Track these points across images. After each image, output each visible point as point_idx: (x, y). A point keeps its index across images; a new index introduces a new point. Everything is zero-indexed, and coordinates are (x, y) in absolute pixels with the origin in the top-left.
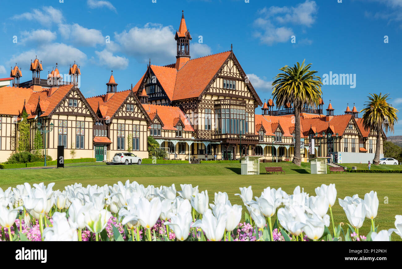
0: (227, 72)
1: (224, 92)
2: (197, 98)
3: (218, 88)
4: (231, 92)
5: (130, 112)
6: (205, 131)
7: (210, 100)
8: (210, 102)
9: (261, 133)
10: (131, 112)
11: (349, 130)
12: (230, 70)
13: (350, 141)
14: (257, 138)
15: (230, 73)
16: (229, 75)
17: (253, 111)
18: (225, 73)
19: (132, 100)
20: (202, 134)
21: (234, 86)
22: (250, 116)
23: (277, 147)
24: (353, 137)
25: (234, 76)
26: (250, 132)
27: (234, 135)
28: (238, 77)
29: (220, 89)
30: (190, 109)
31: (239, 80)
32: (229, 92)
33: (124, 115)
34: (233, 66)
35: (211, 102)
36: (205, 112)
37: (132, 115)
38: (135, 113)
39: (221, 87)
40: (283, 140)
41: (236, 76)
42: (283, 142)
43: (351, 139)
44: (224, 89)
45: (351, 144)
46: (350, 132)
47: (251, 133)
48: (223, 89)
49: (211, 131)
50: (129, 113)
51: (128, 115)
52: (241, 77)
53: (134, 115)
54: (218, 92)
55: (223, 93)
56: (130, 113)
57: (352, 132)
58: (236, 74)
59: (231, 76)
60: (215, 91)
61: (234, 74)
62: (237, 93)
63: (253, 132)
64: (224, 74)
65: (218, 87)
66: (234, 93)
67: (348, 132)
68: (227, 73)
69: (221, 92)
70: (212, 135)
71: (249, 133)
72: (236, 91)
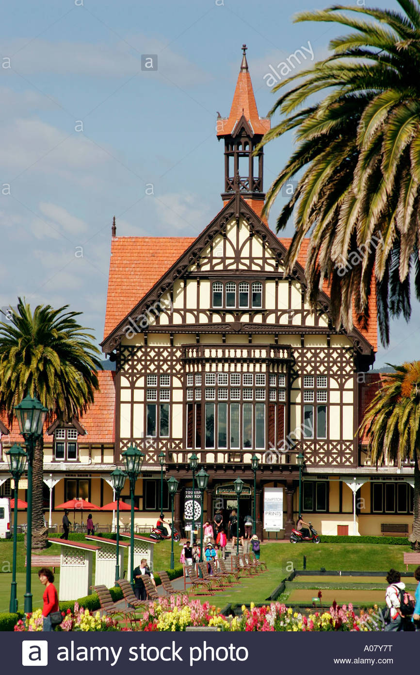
1: (217, 319)
3: (191, 311)
4: (245, 319)
6: (145, 440)
7: (165, 348)
8: (165, 354)
12: (238, 252)
15: (238, 258)
16: (233, 267)
17: (348, 368)
18: (216, 261)
21: (257, 298)
22: (334, 386)
25: (255, 268)
28: (268, 268)
29: (199, 311)
31: (276, 278)
32: (237, 318)
34: (249, 240)
35: (172, 354)
36: (145, 384)
39: (205, 306)
41: (263, 267)
44: (217, 312)
47: (340, 441)
48: (213, 311)
49: (171, 440)
52: (282, 270)
54: (190, 319)
55: (210, 324)
58: (264, 259)
59: (243, 267)
60: (177, 320)
61: (252, 262)
62: (271, 320)
64: (213, 267)
65: (192, 306)
66: (258, 319)
68: (223, 262)
69: (203, 319)
72: (265, 313)
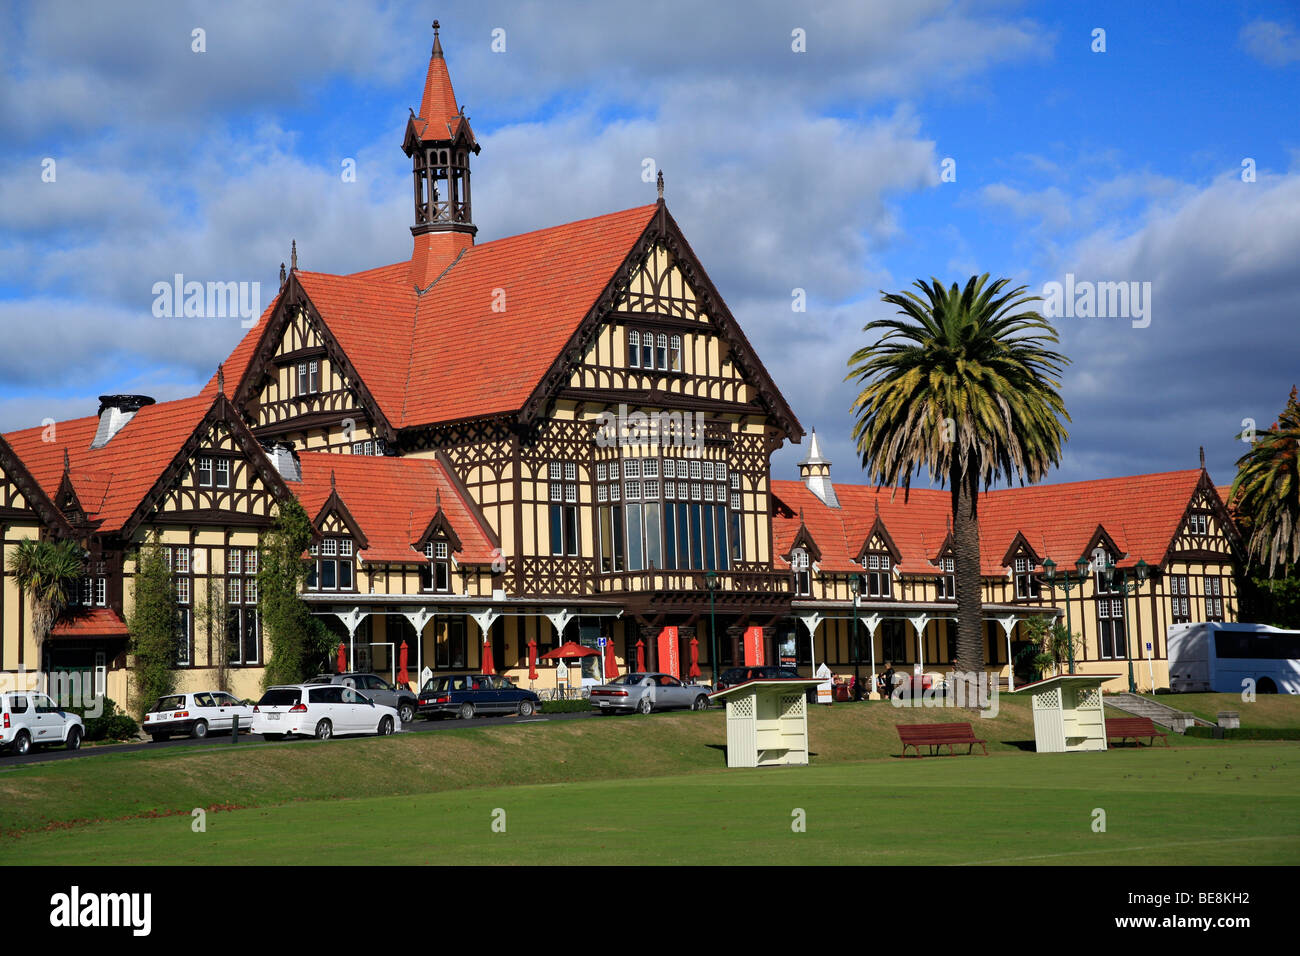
0: (642, 296)
1: (633, 384)
2: (515, 414)
3: (604, 369)
4: (663, 385)
5: (215, 490)
6: (551, 559)
7: (569, 423)
8: (569, 431)
9: (800, 562)
10: (220, 490)
11: (1193, 537)
12: (656, 287)
13: (1197, 586)
14: (785, 587)
15: (657, 298)
16: (652, 310)
17: (760, 463)
18: (633, 299)
19: (220, 436)
20: (537, 576)
21: (675, 358)
22: (747, 486)
23: (872, 624)
24: (1213, 570)
25: (676, 313)
26: (751, 557)
27: (682, 574)
28: (690, 316)
29: (614, 370)
30: (481, 464)
31: (695, 329)
32: (654, 384)
33: (187, 505)
34: (668, 272)
35: (576, 432)
36: (549, 475)
37: (225, 505)
38: (236, 495)
39: (620, 363)
40: (897, 588)
41: (683, 313)
42: (898, 596)
43: (1201, 580)
44: (633, 372)
45: (1202, 600)
46: (1195, 547)
47: (758, 564)
48: (630, 372)
49: (581, 559)
50: (210, 494)
51: (204, 504)
52: (704, 318)
53: (234, 504)
54: (604, 383)
55: (626, 390)
56: (215, 496)
57: (1204, 547)
58: (684, 301)
59: (662, 311)
61: (672, 305)
62: (689, 389)
63: (764, 557)
64: (630, 307)
65: (605, 362)
66: (676, 387)
67: (1187, 547)
68: (641, 301)
69: (618, 384)
70: (582, 579)
71: (745, 564)
72: (684, 378)
